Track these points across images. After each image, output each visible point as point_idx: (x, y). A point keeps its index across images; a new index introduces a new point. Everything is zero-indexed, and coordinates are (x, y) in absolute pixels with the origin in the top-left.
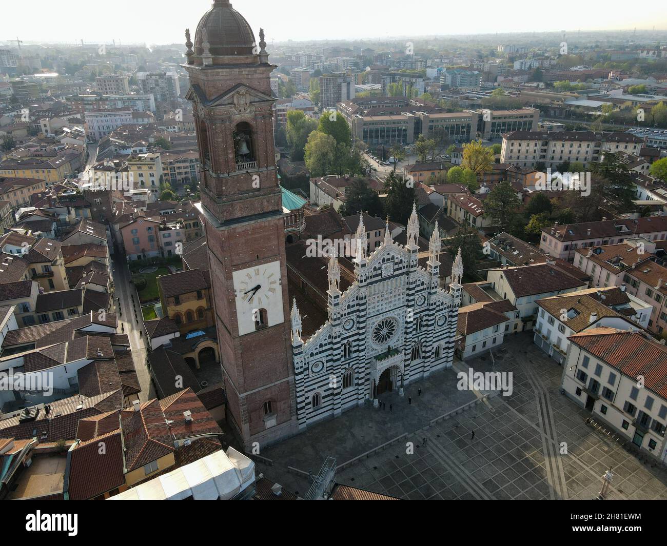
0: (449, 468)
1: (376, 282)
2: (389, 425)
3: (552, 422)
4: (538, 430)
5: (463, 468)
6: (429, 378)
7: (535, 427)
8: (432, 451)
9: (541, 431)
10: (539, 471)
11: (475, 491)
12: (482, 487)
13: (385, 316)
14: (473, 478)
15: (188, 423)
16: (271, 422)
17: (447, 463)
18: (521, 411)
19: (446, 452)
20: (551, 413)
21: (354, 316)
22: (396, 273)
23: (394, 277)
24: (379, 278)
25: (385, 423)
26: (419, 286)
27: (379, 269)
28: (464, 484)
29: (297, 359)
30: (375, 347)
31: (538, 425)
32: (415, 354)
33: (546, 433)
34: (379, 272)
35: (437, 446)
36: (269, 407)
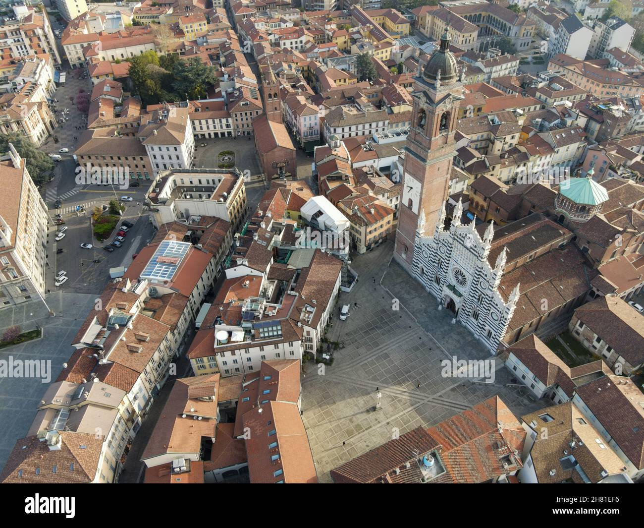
0: (395, 339)
1: (460, 243)
2: (424, 314)
3: (447, 407)
4: (435, 395)
5: (397, 345)
6: (475, 339)
7: (439, 394)
8: (408, 333)
9: (435, 396)
10: (400, 384)
11: (381, 348)
12: (385, 352)
13: (460, 268)
14: (390, 349)
15: (370, 213)
16: (404, 256)
17: (399, 339)
18: (453, 390)
19: (408, 340)
20: (456, 409)
21: (445, 248)
22: (471, 250)
23: (470, 251)
24: (462, 243)
25: (426, 312)
26: (483, 274)
27: (463, 237)
28: (385, 344)
29: (417, 239)
30: (452, 279)
31: (441, 396)
32: (476, 316)
33: (434, 399)
34: (463, 239)
35: (411, 336)
36: (406, 249)
